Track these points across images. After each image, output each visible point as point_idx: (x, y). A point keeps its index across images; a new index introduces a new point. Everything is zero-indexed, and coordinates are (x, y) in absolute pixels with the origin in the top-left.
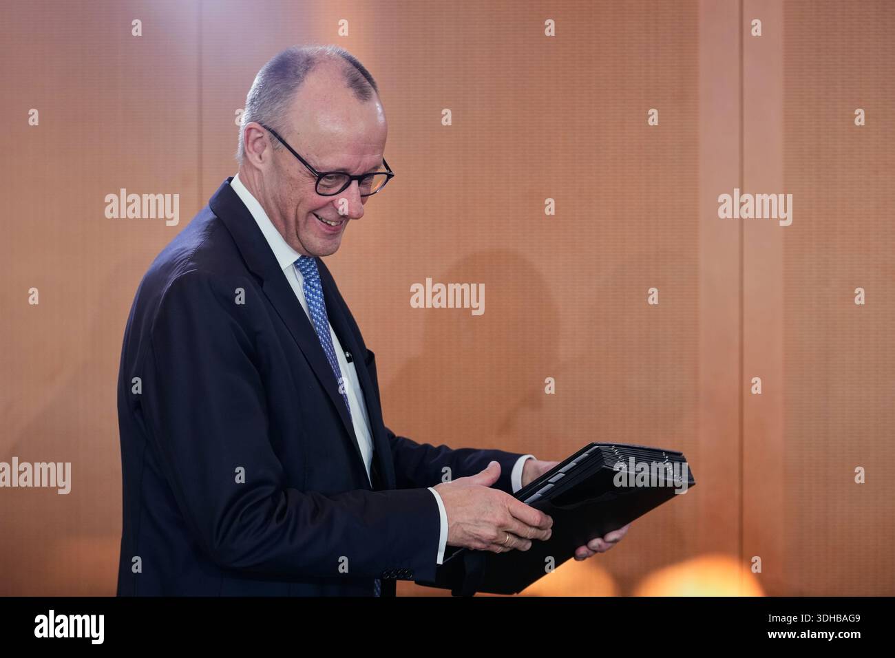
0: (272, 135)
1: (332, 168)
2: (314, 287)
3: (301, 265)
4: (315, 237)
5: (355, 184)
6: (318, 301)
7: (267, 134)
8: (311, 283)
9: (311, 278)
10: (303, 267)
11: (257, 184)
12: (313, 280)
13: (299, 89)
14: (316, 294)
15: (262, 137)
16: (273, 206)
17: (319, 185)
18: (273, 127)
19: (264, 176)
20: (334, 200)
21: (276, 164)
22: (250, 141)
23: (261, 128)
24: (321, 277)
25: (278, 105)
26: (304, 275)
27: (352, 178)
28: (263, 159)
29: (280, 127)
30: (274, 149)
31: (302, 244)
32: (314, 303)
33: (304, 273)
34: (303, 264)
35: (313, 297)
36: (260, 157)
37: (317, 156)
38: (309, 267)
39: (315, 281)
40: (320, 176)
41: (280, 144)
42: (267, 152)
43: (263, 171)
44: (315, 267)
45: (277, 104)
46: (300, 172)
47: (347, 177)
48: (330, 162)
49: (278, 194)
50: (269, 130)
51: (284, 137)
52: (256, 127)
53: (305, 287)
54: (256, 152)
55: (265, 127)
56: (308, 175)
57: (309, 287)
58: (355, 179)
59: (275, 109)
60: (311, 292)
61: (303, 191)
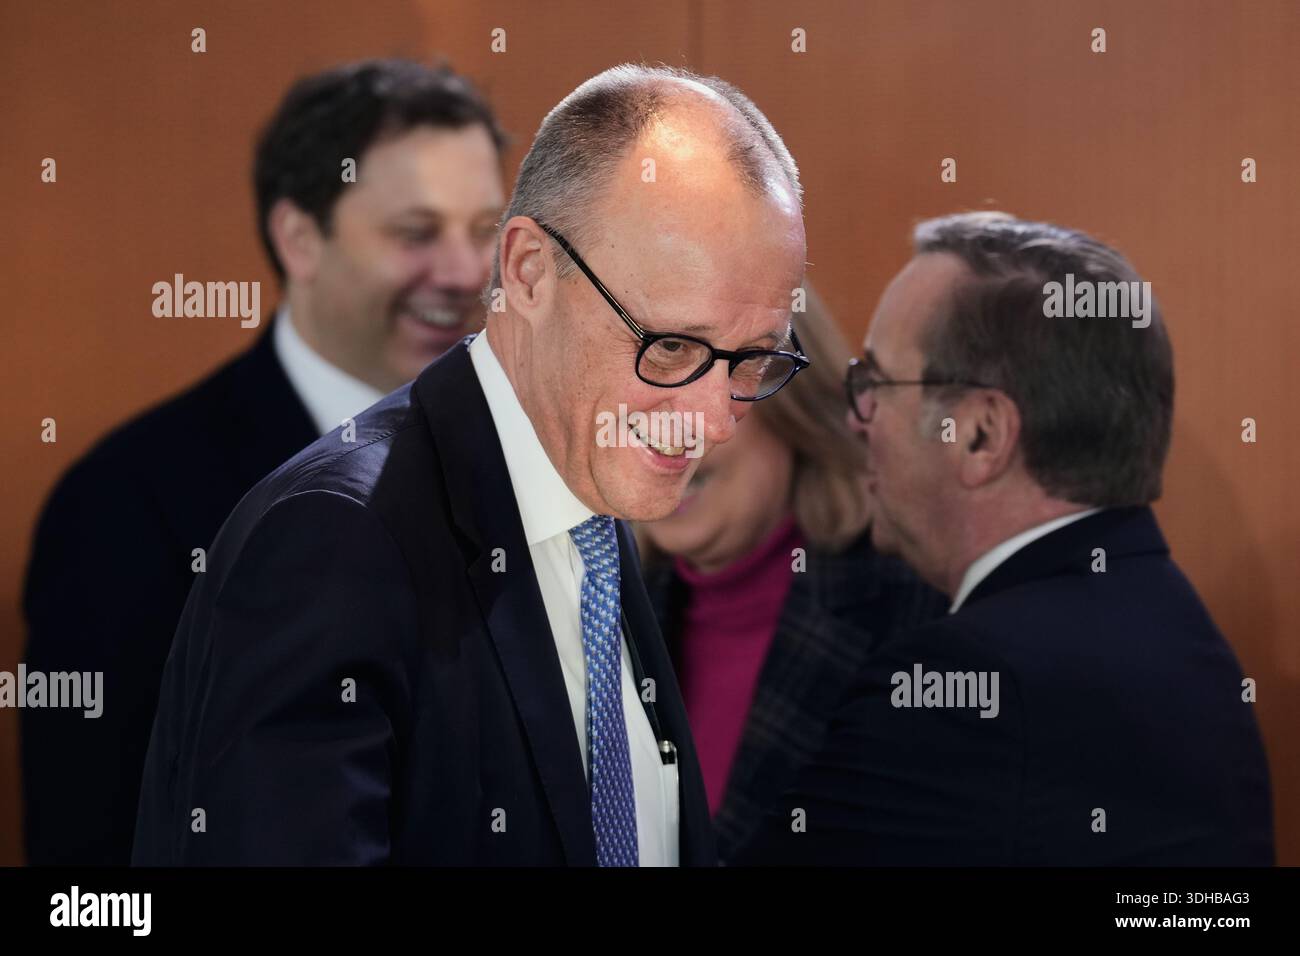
0: (560, 247)
1: (676, 324)
2: (602, 591)
3: (583, 541)
4: (628, 477)
5: (721, 365)
6: (607, 620)
7: (549, 245)
8: (599, 581)
9: (600, 571)
10: (587, 545)
11: (518, 354)
12: (603, 576)
13: (625, 152)
14: (604, 605)
15: (538, 250)
16: (545, 399)
17: (642, 360)
18: (561, 230)
19: (535, 334)
20: (674, 398)
21: (560, 309)
22: (512, 257)
23: (537, 231)
24: (622, 572)
25: (577, 183)
26: (587, 563)
27: (716, 354)
28: (535, 298)
29: (576, 230)
30: (560, 277)
31: (597, 487)
32: (596, 622)
33: (586, 557)
34: (588, 539)
35: (597, 612)
36: (530, 295)
37: (648, 296)
38: (598, 546)
39: (608, 580)
40: (649, 338)
41: (574, 265)
42: (545, 286)
43: (533, 324)
44: (612, 550)
45: (577, 179)
46: (609, 328)
47: (706, 350)
48: (672, 313)
49: (558, 373)
50: (553, 234)
51: (581, 251)
52: (527, 226)
53: (585, 589)
54: (522, 281)
55: (545, 228)
56: (625, 337)
57: (592, 589)
58: (723, 358)
59: (571, 191)
60: (595, 600)
61: (609, 370)
